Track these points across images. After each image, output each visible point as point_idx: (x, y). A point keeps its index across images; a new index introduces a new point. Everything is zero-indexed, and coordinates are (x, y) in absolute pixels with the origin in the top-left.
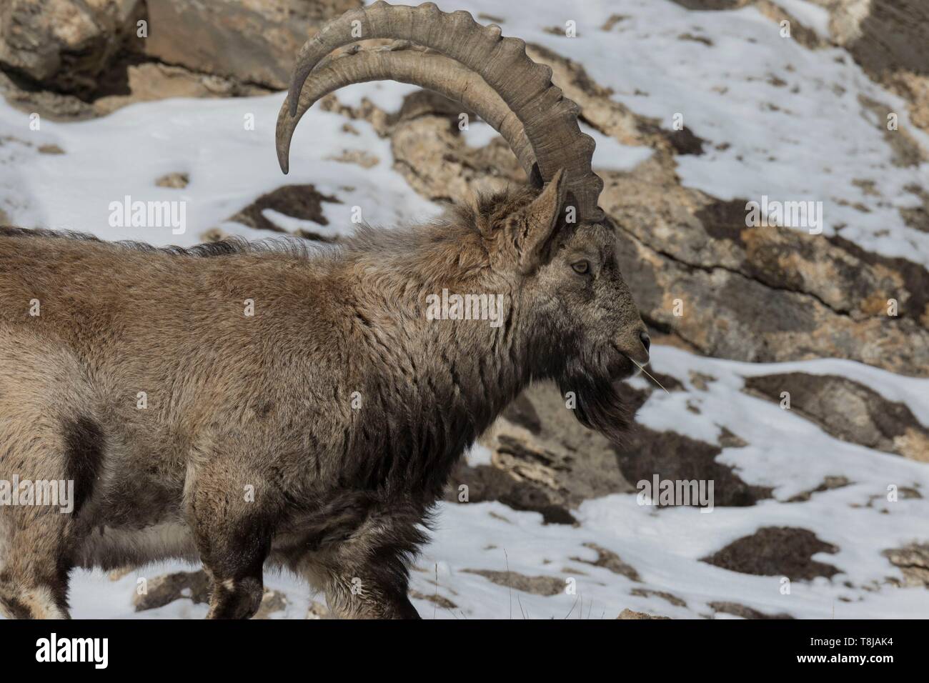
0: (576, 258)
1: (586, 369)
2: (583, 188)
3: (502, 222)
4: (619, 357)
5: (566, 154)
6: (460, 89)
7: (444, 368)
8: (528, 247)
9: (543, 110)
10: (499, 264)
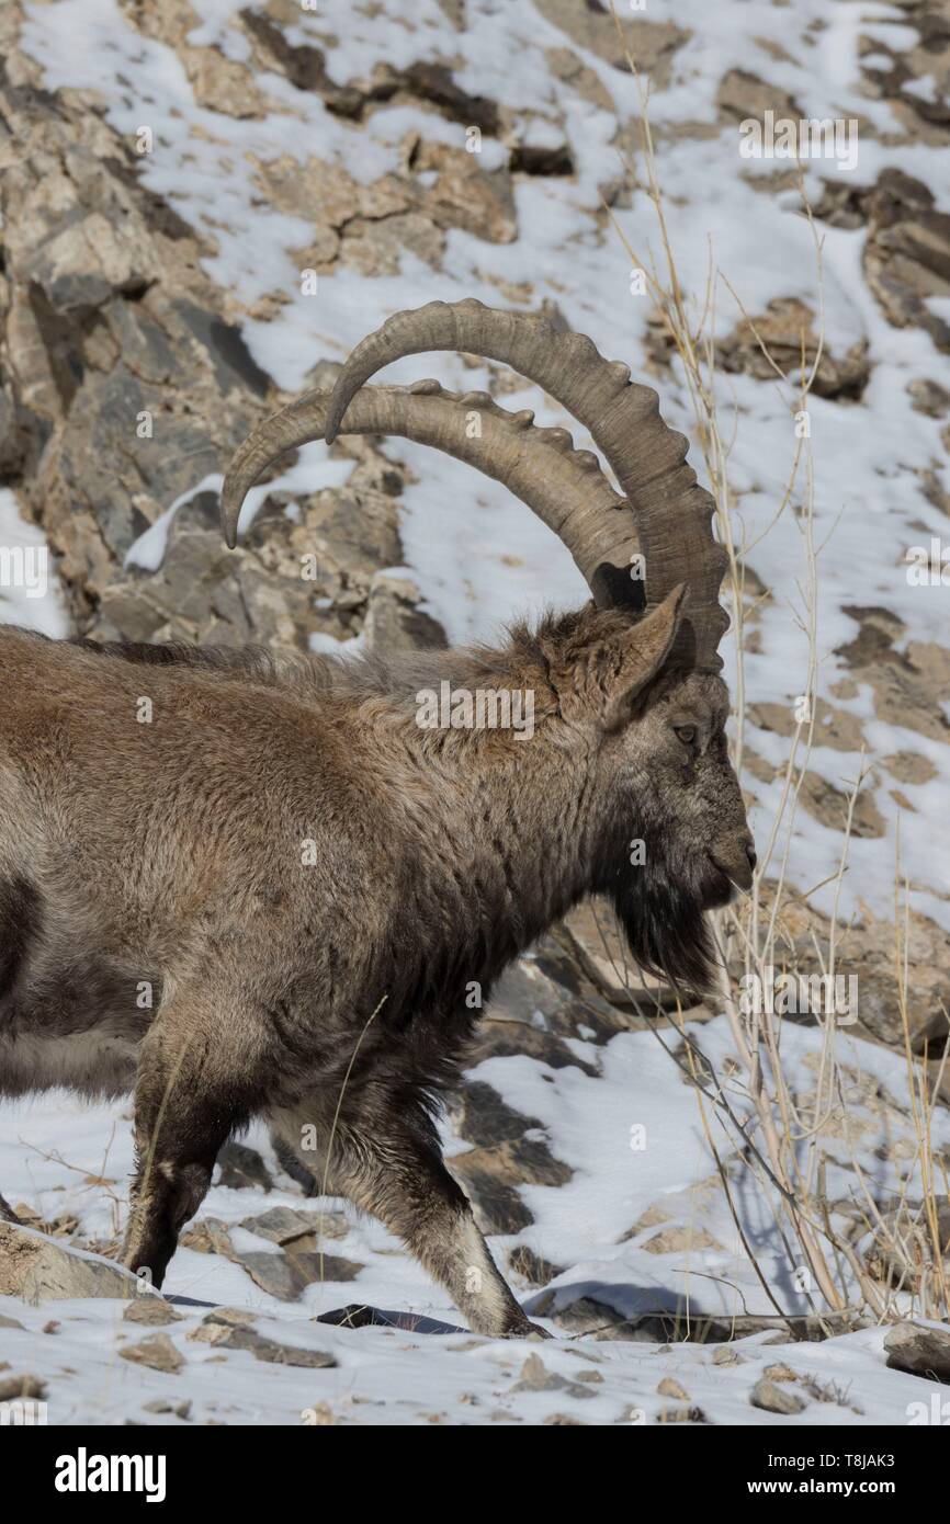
0: (682, 720)
1: (670, 881)
2: (704, 619)
3: (583, 651)
4: (714, 873)
5: (689, 565)
6: (507, 463)
7: (498, 860)
8: (619, 689)
9: (670, 497)
10: (573, 710)
